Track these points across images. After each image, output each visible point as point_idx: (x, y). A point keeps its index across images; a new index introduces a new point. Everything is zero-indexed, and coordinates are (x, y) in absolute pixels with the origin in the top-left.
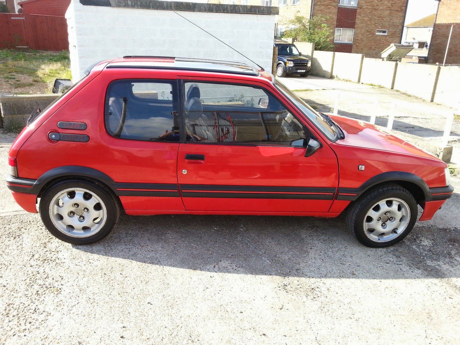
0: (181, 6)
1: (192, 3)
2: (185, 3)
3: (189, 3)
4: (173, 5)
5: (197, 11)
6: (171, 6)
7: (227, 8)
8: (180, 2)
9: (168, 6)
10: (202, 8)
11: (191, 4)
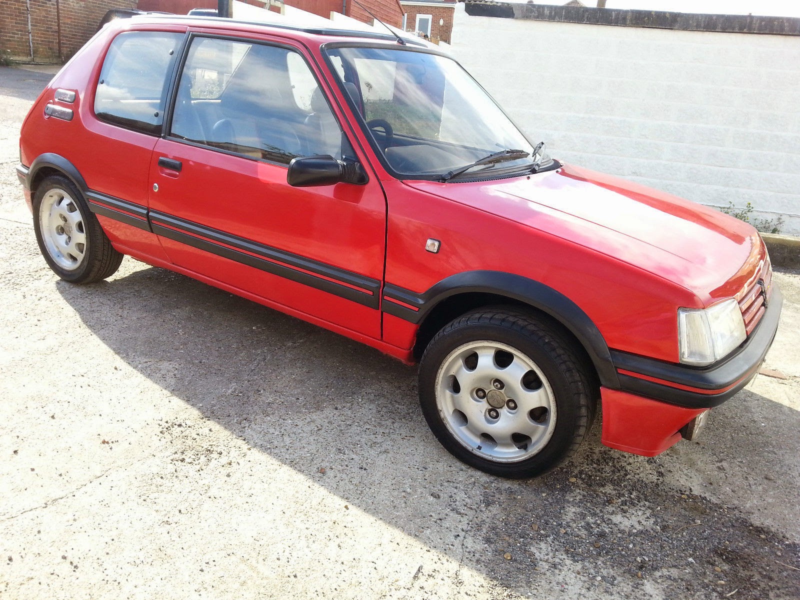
0: (646, 18)
1: (671, 14)
2: (656, 12)
3: (665, 13)
4: (629, 18)
5: (678, 29)
6: (624, 19)
7: (751, 22)
8: (645, 11)
9: (618, 18)
10: (691, 22)
11: (668, 15)
